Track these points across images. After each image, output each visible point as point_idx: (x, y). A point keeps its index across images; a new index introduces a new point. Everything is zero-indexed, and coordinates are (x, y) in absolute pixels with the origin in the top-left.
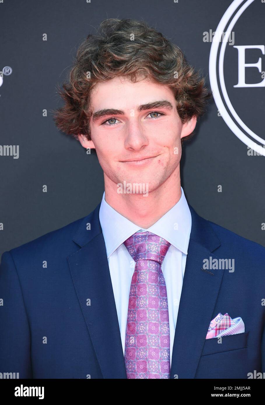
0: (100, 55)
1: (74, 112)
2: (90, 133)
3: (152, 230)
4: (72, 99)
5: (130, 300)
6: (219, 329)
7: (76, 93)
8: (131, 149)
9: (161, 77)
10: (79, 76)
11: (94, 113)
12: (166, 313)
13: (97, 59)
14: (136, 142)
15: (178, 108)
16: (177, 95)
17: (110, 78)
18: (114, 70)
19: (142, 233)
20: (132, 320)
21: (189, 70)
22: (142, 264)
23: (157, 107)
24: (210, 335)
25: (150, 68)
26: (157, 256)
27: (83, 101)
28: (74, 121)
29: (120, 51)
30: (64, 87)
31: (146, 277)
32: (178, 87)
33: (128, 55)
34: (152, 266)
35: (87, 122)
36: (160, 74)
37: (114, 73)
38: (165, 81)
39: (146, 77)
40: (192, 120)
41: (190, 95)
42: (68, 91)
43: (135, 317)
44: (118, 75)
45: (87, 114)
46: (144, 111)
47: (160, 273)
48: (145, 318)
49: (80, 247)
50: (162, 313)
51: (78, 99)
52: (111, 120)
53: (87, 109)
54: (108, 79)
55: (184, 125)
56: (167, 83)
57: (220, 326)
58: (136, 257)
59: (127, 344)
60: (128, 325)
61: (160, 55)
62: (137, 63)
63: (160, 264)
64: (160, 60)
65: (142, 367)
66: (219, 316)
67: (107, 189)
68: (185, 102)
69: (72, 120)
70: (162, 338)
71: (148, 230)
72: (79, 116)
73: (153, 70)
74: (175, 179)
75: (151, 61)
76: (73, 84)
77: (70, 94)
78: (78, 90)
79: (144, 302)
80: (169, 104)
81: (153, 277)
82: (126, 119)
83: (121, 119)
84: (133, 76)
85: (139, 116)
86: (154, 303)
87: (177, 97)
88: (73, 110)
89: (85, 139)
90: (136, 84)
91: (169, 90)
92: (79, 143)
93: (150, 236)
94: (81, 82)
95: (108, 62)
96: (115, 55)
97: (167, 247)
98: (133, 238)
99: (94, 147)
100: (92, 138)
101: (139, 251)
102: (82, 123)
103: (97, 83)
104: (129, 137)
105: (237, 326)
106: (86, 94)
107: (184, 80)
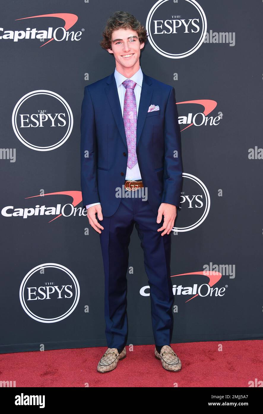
3: (131, 79)
5: (124, 101)
7: (107, 34)
8: (125, 52)
11: (113, 40)
13: (114, 23)
14: (127, 49)
15: (139, 39)
16: (139, 34)
17: (118, 29)
18: (119, 26)
19: (128, 80)
20: (125, 107)
22: (128, 90)
23: (133, 38)
24: (149, 111)
26: (133, 87)
27: (110, 37)
30: (103, 33)
31: (129, 94)
33: (124, 21)
34: (131, 90)
35: (111, 44)
36: (134, 27)
39: (130, 28)
40: (143, 43)
41: (143, 35)
44: (121, 28)
45: (111, 41)
46: (129, 40)
47: (133, 92)
48: (129, 106)
49: (109, 85)
50: (134, 105)
52: (119, 43)
53: (111, 39)
55: (141, 45)
56: (136, 30)
57: (152, 108)
58: (126, 87)
59: (124, 114)
60: (124, 109)
61: (134, 22)
63: (133, 89)
65: (128, 121)
66: (152, 105)
67: (116, 66)
68: (141, 37)
69: (106, 44)
70: (135, 112)
71: (130, 79)
72: (108, 42)
73: (132, 26)
74: (138, 63)
76: (106, 32)
79: (129, 101)
80: (137, 37)
81: (132, 94)
82: (124, 42)
83: (122, 42)
84: (125, 28)
85: (127, 41)
86: (132, 102)
87: (139, 36)
89: (110, 50)
90: (126, 31)
91: (136, 33)
92: (108, 51)
93: (130, 81)
94: (109, 31)
96: (120, 21)
97: (136, 84)
98: (125, 81)
99: (113, 53)
100: (112, 49)
101: (127, 86)
102: (109, 44)
103: (114, 31)
104: (124, 48)
105: (157, 108)
106: (110, 35)
107: (141, 30)
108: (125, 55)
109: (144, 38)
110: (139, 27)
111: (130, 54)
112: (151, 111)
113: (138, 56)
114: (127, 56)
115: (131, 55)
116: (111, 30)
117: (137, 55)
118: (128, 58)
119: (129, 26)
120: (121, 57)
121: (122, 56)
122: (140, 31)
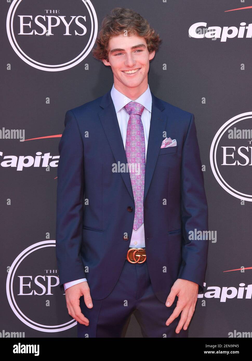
0: (114, 25)
1: (101, 50)
2: (109, 59)
3: (137, 101)
4: (101, 44)
5: (127, 132)
6: (167, 144)
7: (102, 41)
8: (128, 66)
9: (141, 34)
10: (104, 34)
12: (143, 137)
13: (112, 26)
14: (131, 63)
15: (148, 47)
16: (147, 41)
18: (120, 31)
19: (133, 102)
20: (129, 141)
21: (152, 30)
22: (133, 116)
23: (139, 47)
24: (163, 146)
25: (136, 30)
26: (139, 113)
27: (106, 45)
28: (101, 54)
29: (122, 23)
31: (134, 121)
32: (148, 38)
33: (126, 24)
34: (137, 117)
35: (107, 54)
36: (140, 32)
37: (120, 32)
38: (143, 35)
39: (135, 34)
40: (153, 52)
41: (153, 42)
42: (99, 40)
43: (130, 139)
45: (107, 51)
46: (134, 49)
47: (140, 120)
49: (103, 109)
51: (104, 44)
52: (119, 54)
53: (108, 49)
54: (117, 35)
55: (150, 55)
56: (143, 36)
57: (167, 143)
58: (130, 113)
60: (127, 142)
61: (140, 24)
62: (130, 28)
63: (140, 116)
64: (140, 26)
66: (166, 138)
68: (151, 45)
69: (100, 53)
70: (142, 148)
72: (104, 52)
73: (137, 31)
74: (146, 80)
75: (136, 27)
76: (101, 37)
77: (100, 42)
78: (104, 40)
79: (134, 133)
80: (145, 46)
81: (138, 122)
82: (126, 53)
83: (123, 53)
84: (128, 34)
85: (132, 51)
87: (147, 43)
88: (101, 49)
89: (106, 61)
90: (130, 37)
91: (144, 39)
92: (103, 63)
93: (136, 103)
94: (105, 37)
95: (117, 27)
96: (120, 24)
97: (143, 109)
98: (128, 104)
99: (110, 65)
100: (109, 61)
101: (131, 110)
102: (105, 54)
103: (112, 37)
104: (127, 61)
105: (174, 143)
106: (107, 42)
107: (150, 35)
108: (128, 71)
109: (155, 46)
110: (148, 32)
111: (134, 70)
112: (166, 147)
113: (145, 72)
114: (130, 72)
115: (137, 70)
116: (108, 35)
117: (145, 70)
118: (131, 75)
119: (134, 32)
120: (122, 73)
121: (123, 71)
122: (149, 37)
